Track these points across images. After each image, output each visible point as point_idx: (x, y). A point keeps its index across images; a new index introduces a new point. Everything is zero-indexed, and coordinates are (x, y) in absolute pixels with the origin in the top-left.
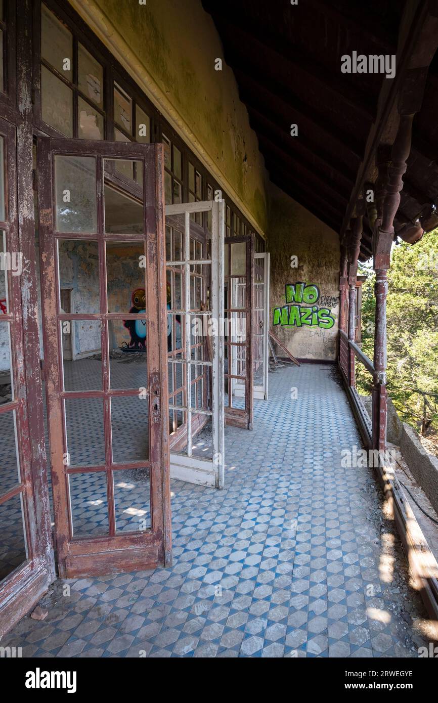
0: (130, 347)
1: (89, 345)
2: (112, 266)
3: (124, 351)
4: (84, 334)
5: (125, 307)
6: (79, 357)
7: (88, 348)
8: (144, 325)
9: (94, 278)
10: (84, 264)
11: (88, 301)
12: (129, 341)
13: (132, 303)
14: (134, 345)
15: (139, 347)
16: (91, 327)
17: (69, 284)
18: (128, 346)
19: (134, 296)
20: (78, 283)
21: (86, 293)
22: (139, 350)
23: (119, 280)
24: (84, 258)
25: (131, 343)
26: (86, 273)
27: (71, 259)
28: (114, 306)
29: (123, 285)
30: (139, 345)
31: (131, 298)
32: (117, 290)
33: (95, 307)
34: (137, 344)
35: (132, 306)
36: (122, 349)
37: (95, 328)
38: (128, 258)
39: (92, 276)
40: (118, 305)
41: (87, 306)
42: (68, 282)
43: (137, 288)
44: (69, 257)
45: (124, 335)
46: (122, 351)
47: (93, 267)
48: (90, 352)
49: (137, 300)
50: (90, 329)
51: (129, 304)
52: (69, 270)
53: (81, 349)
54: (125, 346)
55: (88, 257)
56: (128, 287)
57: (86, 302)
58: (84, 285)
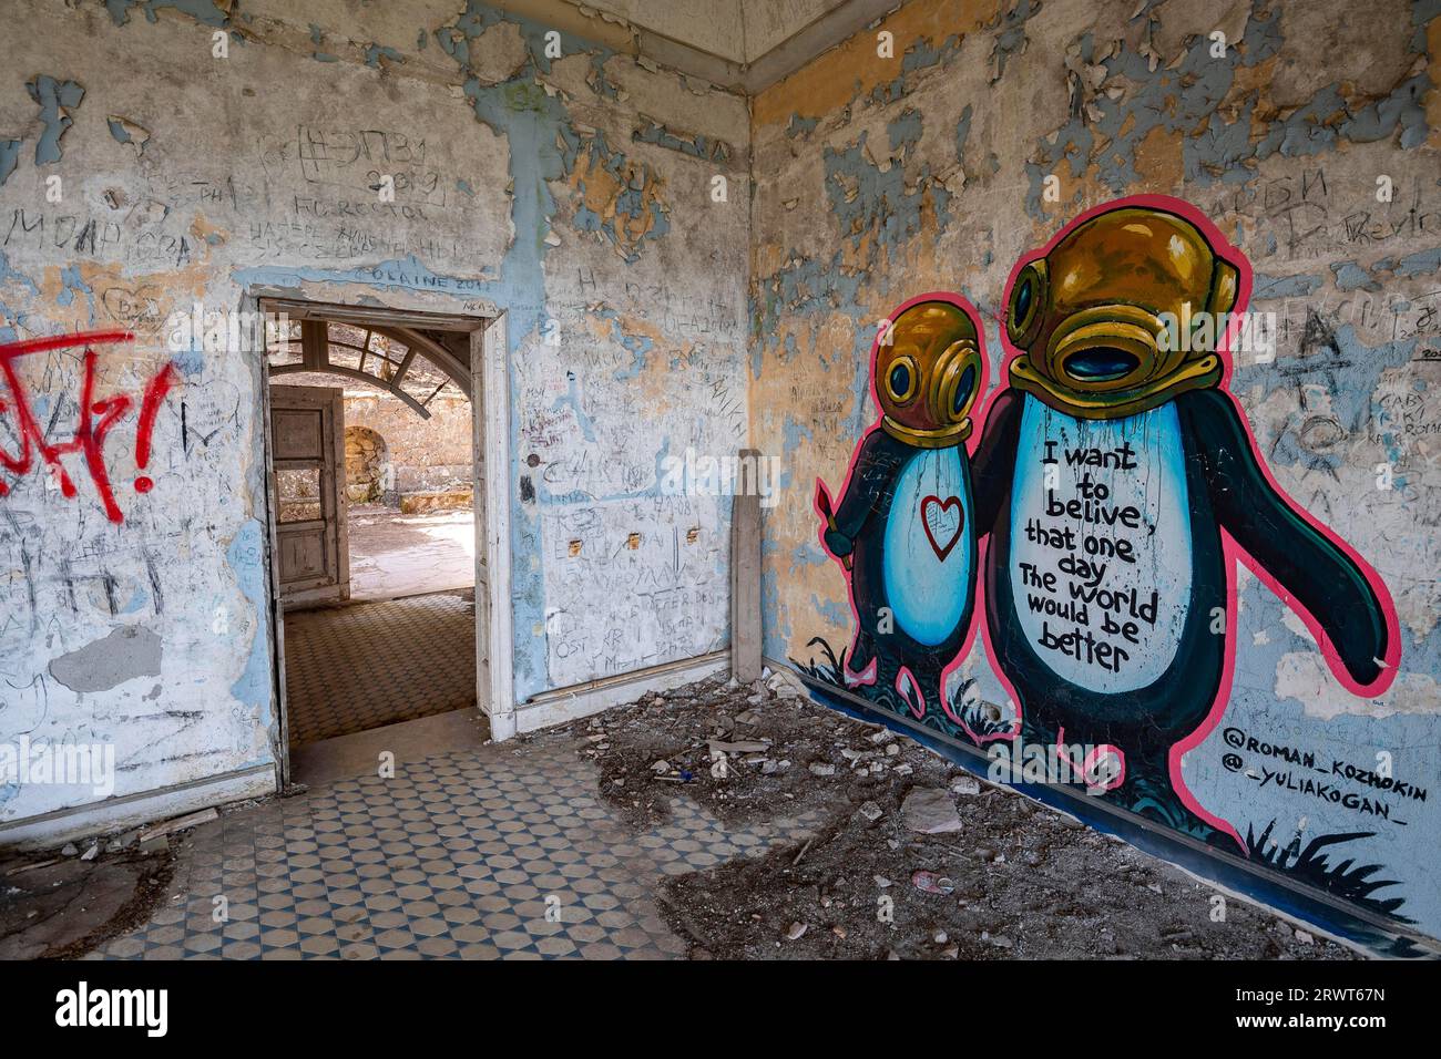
0: (850, 680)
1: (614, 638)
3: (817, 692)
4: (579, 580)
5: (834, 425)
6: (532, 720)
7: (609, 661)
8: (942, 554)
9: (666, 260)
10: (598, 172)
11: (620, 388)
12: (844, 638)
13: (870, 400)
14: (869, 675)
15: (899, 696)
16: (634, 539)
17: (477, 282)
18: (838, 674)
19: (884, 352)
20: (549, 280)
21: (603, 345)
22: (901, 718)
23: (805, 260)
24: (601, 135)
25: (858, 661)
26: (607, 227)
27: (497, 131)
28: (779, 422)
29: (829, 293)
30: (904, 683)
31: (866, 368)
32: (793, 328)
33: (663, 429)
34: (888, 677)
35: (872, 419)
36: (809, 678)
37: (660, 543)
38: (858, 104)
39: (652, 249)
40: (800, 417)
41: (608, 421)
42: (467, 272)
43: (906, 297)
44: (479, 119)
45: (821, 600)
46: (806, 692)
47: (666, 195)
48: (615, 680)
49: (901, 380)
50: (627, 553)
51: (852, 408)
52: (480, 200)
53: (553, 671)
54: (822, 662)
55: (628, 132)
56: (855, 299)
57: (601, 397)
58: (595, 295)
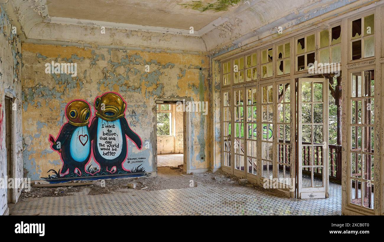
0: (61, 175)
2: (32, 67)
3: (51, 182)
5: (55, 123)
8: (84, 145)
12: (59, 166)
14: (67, 172)
15: (75, 174)
18: (58, 175)
19: (68, 108)
22: (76, 178)
25: (64, 171)
28: (35, 122)
29: (52, 95)
30: (76, 171)
31: (63, 112)
32: (40, 101)
34: (72, 171)
35: (66, 121)
36: (49, 179)
40: (43, 121)
45: (52, 161)
46: (48, 183)
49: (73, 114)
51: (60, 119)
54: (52, 174)
56: (60, 97)
